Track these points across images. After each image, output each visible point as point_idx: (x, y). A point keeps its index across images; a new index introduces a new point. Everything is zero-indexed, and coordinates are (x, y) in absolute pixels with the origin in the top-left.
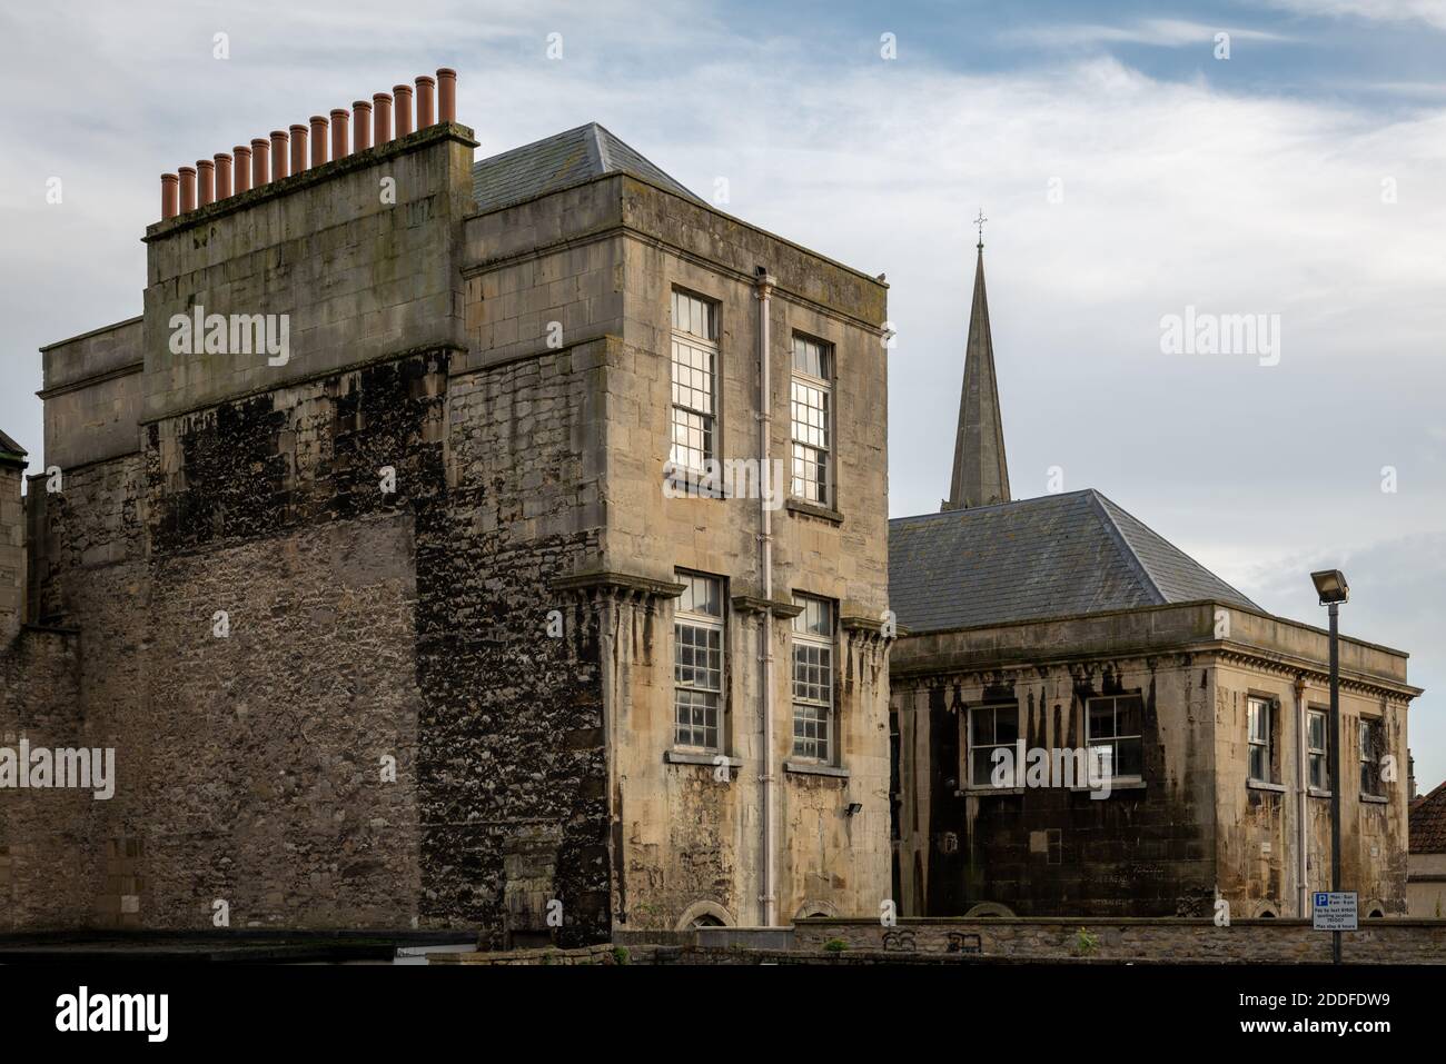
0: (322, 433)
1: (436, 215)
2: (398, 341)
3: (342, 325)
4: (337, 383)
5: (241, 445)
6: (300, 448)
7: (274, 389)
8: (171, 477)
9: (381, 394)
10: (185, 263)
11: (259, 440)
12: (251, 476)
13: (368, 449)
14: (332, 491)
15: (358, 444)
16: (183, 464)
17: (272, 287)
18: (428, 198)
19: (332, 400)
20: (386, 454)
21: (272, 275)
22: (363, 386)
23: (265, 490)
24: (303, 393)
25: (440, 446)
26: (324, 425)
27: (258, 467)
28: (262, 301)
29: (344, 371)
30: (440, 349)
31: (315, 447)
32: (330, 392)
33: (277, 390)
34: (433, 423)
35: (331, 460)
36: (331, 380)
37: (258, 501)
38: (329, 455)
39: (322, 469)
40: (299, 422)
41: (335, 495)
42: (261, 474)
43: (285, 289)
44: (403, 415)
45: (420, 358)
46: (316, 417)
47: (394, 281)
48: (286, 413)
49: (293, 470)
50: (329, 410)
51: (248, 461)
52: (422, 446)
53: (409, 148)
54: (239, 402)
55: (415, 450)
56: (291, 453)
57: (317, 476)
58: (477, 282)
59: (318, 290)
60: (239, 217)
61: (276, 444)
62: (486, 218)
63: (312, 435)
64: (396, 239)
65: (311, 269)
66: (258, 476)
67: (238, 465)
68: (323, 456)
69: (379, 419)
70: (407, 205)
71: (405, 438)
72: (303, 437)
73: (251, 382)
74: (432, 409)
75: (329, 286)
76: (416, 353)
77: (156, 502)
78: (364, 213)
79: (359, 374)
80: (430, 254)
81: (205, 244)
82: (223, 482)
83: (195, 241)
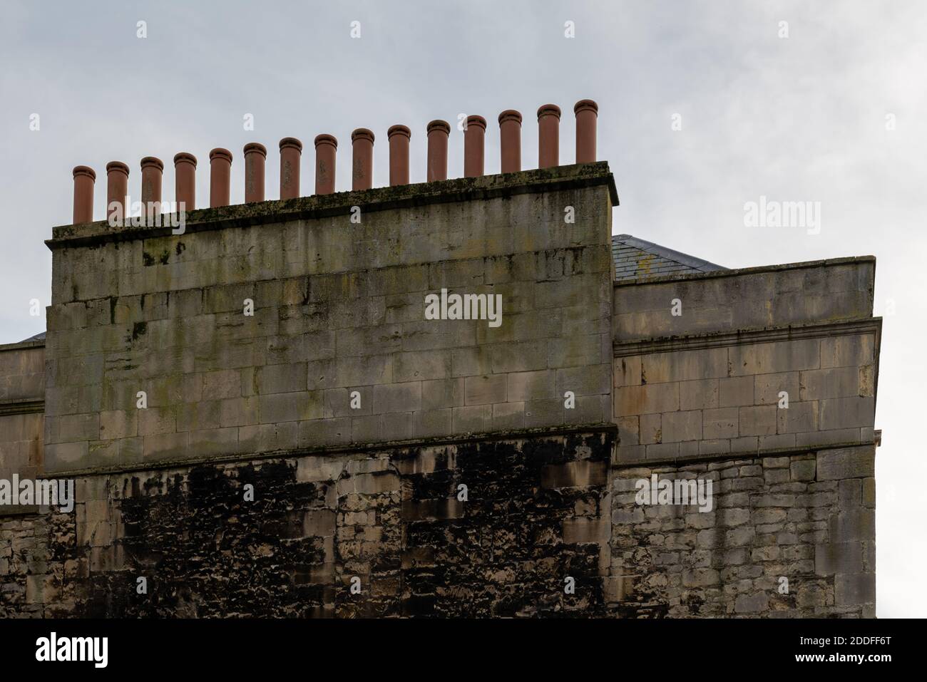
0: (385, 517)
1: (588, 269)
2: (519, 416)
3: (418, 387)
4: (414, 457)
5: (233, 520)
6: (349, 533)
7: (298, 454)
8: (96, 551)
9: (492, 477)
10: (126, 281)
11: (267, 517)
12: (252, 562)
13: (470, 544)
14: (401, 591)
15: (449, 537)
16: (121, 535)
17: (293, 328)
18: (574, 250)
19: (403, 477)
20: (499, 552)
21: (291, 312)
22: (459, 464)
23: (275, 580)
24: (353, 465)
25: (594, 549)
26: (388, 507)
27: (266, 551)
28: (273, 342)
29: (429, 442)
30: (596, 431)
31: (373, 534)
32: (402, 467)
33: (304, 455)
34: (582, 522)
35: (400, 552)
36: (405, 452)
37: (263, 594)
38: (398, 545)
39: (384, 561)
40: (343, 499)
41: (407, 596)
42: (272, 560)
43: (316, 332)
44: (530, 507)
45: (562, 440)
46: (375, 496)
47: (511, 343)
48: (318, 486)
49: (329, 557)
50: (397, 490)
51: (245, 542)
52: (561, 547)
53: (543, 185)
54: (231, 466)
55: (548, 551)
56: (328, 538)
57: (374, 570)
58: (634, 362)
59: (376, 339)
60: (228, 235)
61: (300, 525)
62: (650, 288)
63: (367, 519)
64: (516, 292)
65: (365, 312)
66: (263, 562)
67: (226, 544)
68: (385, 546)
69: (489, 507)
70: (537, 253)
71: (533, 535)
72: (350, 519)
73: (253, 441)
74: (579, 504)
75: (395, 337)
76: (557, 433)
77: (66, 581)
78: (456, 255)
79: (453, 449)
80: (575, 316)
81: (164, 260)
82: (199, 564)
83: (146, 256)
